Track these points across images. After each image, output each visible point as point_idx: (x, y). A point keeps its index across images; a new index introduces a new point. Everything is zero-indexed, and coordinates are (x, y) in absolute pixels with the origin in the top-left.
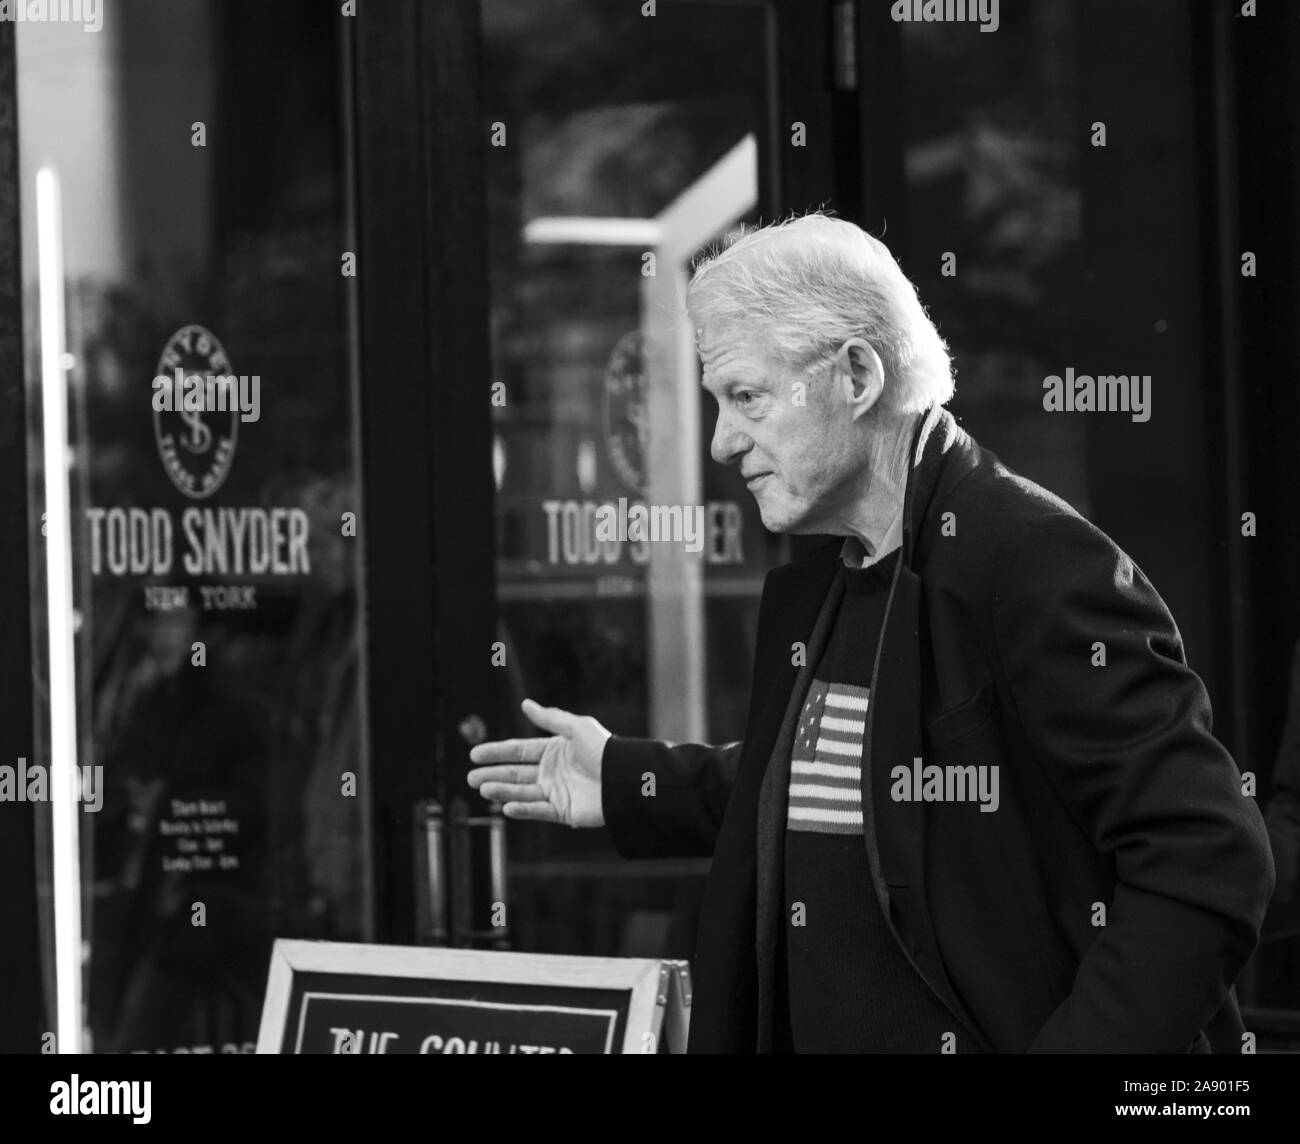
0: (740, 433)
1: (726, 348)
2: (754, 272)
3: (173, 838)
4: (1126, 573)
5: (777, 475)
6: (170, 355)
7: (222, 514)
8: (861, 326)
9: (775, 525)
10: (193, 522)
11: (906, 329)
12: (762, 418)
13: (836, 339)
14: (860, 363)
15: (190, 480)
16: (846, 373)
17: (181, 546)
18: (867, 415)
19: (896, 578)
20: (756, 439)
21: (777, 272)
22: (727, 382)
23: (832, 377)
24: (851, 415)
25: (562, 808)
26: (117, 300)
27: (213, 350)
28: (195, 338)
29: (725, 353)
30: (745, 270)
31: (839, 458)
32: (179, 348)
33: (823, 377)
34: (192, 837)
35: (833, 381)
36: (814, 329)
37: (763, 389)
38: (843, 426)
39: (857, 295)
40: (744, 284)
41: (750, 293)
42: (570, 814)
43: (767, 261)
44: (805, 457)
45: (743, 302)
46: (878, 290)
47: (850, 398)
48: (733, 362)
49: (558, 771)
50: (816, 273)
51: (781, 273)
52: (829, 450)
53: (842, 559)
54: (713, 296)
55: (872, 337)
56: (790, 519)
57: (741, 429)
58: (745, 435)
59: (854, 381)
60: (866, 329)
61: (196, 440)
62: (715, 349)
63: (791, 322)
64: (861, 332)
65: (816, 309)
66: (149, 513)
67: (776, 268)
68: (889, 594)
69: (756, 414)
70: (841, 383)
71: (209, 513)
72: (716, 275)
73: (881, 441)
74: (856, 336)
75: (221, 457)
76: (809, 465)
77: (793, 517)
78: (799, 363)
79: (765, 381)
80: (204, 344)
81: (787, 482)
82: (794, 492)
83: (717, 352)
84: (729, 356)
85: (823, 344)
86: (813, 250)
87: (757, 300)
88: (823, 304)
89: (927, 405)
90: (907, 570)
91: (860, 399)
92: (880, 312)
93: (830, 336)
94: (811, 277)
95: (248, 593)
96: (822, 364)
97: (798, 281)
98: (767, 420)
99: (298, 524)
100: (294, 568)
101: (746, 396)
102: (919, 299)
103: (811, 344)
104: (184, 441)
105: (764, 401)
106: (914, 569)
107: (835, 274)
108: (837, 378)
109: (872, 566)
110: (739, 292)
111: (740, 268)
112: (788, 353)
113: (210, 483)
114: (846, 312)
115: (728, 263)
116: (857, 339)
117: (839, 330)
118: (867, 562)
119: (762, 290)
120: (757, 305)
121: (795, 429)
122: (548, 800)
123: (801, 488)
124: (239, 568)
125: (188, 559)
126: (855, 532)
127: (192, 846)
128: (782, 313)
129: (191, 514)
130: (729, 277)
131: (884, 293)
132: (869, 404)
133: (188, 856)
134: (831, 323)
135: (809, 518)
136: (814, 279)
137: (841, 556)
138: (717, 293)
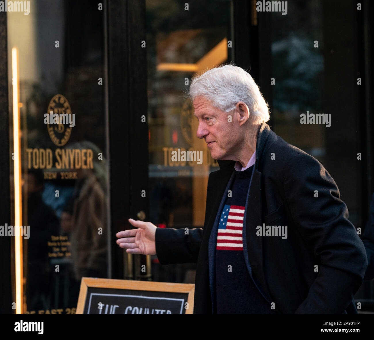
0: (206, 129)
1: (202, 104)
2: (211, 81)
3: (52, 247)
4: (323, 172)
5: (216, 142)
6: (52, 103)
7: (67, 151)
8: (243, 98)
9: (215, 157)
10: (58, 153)
11: (256, 99)
12: (212, 125)
13: (235, 102)
14: (242, 109)
15: (58, 141)
16: (238, 112)
17: (55, 160)
18: (244, 124)
19: (253, 174)
20: (210, 131)
21: (218, 81)
22: (202, 114)
23: (234, 113)
24: (239, 124)
25: (143, 249)
26: (35, 87)
27: (65, 102)
28: (59, 98)
29: (201, 105)
30: (208, 81)
31: (235, 137)
32: (55, 101)
33: (231, 113)
34: (57, 247)
35: (234, 114)
36: (229, 98)
37: (213, 116)
38: (237, 128)
39: (242, 89)
40: (208, 84)
41: (210, 87)
42: (145, 251)
43: (215, 78)
44: (225, 137)
45: (208, 90)
46: (248, 87)
47: (239, 119)
48: (204, 108)
49: (141, 239)
50: (230, 82)
51: (219, 81)
52: (232, 135)
53: (235, 168)
54: (198, 88)
55: (246, 101)
56: (220, 155)
57: (206, 128)
58: (207, 130)
59: (240, 114)
60: (244, 99)
61: (60, 129)
62: (198, 104)
63: (222, 96)
64: (242, 100)
65: (229, 92)
66: (45, 150)
67: (217, 80)
68: (250, 179)
69: (210, 124)
70: (237, 115)
71: (63, 151)
72: (199, 82)
73: (248, 132)
74: (241, 101)
75: (67, 134)
76: (226, 139)
77: (221, 155)
78: (224, 109)
79: (214, 114)
80: (62, 100)
81: (220, 144)
82: (222, 147)
83: (199, 105)
84: (203, 106)
85: (231, 103)
86: (229, 75)
87: (212, 90)
88: (232, 91)
89: (262, 122)
90: (257, 171)
91: (242, 120)
92: (249, 94)
93: (233, 100)
94: (228, 83)
95: (75, 174)
96: (231, 109)
97: (224, 84)
98: (214, 125)
99: (90, 154)
100: (88, 167)
101: (207, 119)
102: (260, 91)
103: (228, 103)
104: (56, 129)
105: (214, 120)
106: (259, 171)
107: (235, 82)
108: (235, 113)
109: (245, 170)
110: (206, 87)
111: (207, 80)
112: (221, 106)
113: (64, 141)
114: (238, 94)
115: (203, 78)
116: (242, 102)
117: (237, 99)
118: (243, 169)
119: (213, 86)
120: (212, 91)
121: (222, 128)
122: (138, 248)
123: (224, 146)
124: (72, 167)
125: (57, 164)
126: (239, 160)
127: (58, 250)
128: (219, 94)
129: (58, 151)
130: (203, 82)
131: (250, 88)
132: (245, 121)
133: (56, 252)
134: (234, 97)
135: (226, 155)
136: (229, 84)
137: (234, 168)
138: (199, 87)
